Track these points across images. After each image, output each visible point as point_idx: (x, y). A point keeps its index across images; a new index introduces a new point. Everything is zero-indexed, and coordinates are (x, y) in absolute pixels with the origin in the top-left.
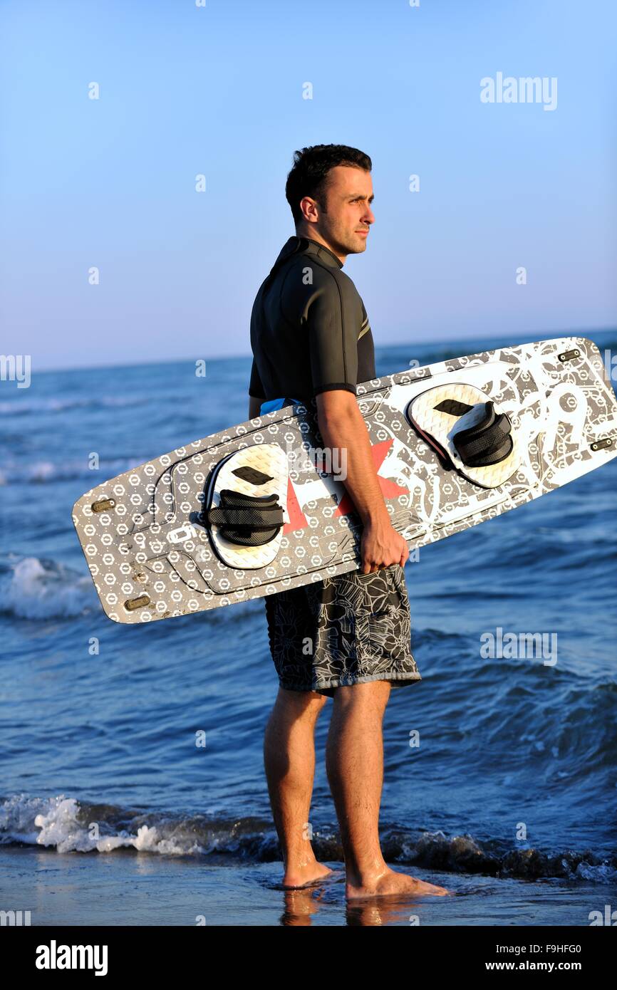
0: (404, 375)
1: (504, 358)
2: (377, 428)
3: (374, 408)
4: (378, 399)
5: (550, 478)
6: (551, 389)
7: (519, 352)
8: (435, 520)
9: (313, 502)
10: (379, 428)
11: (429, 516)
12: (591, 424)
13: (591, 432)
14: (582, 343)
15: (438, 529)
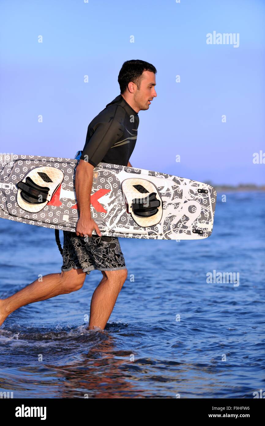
0: (130, 168)
1: (174, 180)
2: (107, 183)
3: (110, 175)
4: (113, 172)
5: (169, 234)
6: (187, 201)
7: (182, 181)
8: (112, 228)
9: (66, 198)
10: (108, 183)
11: (110, 225)
12: (198, 222)
13: (196, 225)
14: (211, 189)
15: (112, 232)
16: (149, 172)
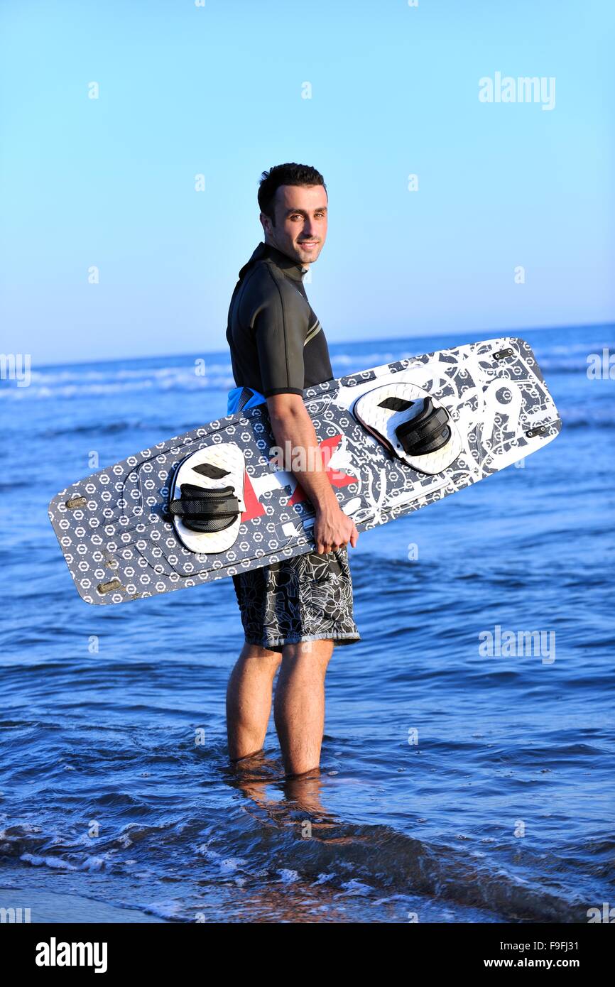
0: (350, 378)
1: (442, 359)
2: (326, 425)
3: (323, 408)
4: (327, 400)
5: (489, 463)
6: (487, 385)
7: (457, 353)
8: (383, 505)
9: (269, 492)
10: (328, 425)
11: (377, 501)
12: (526, 414)
13: (526, 421)
14: (515, 342)
15: (386, 513)
16: (390, 367)
